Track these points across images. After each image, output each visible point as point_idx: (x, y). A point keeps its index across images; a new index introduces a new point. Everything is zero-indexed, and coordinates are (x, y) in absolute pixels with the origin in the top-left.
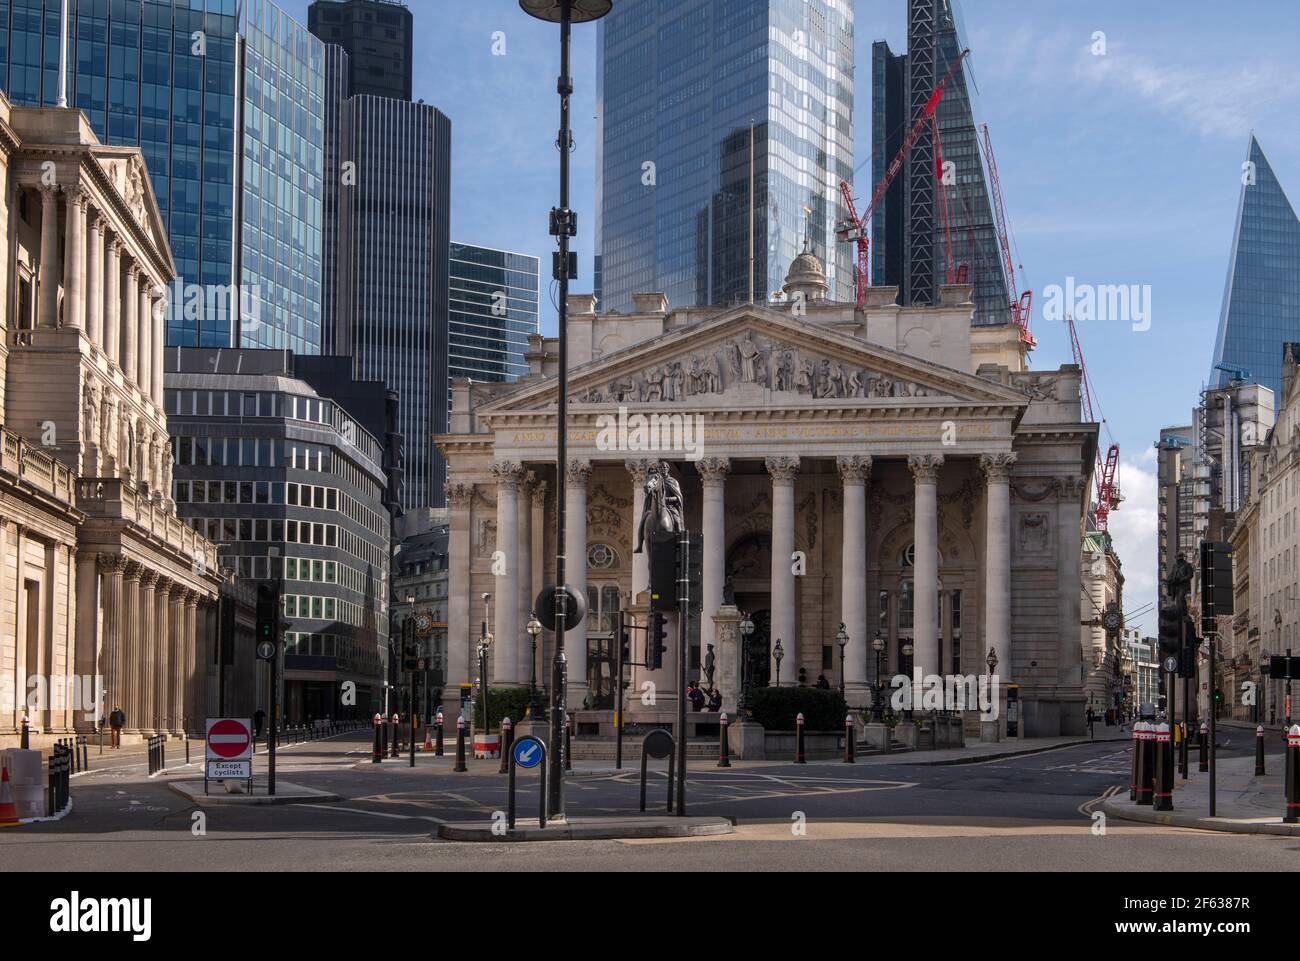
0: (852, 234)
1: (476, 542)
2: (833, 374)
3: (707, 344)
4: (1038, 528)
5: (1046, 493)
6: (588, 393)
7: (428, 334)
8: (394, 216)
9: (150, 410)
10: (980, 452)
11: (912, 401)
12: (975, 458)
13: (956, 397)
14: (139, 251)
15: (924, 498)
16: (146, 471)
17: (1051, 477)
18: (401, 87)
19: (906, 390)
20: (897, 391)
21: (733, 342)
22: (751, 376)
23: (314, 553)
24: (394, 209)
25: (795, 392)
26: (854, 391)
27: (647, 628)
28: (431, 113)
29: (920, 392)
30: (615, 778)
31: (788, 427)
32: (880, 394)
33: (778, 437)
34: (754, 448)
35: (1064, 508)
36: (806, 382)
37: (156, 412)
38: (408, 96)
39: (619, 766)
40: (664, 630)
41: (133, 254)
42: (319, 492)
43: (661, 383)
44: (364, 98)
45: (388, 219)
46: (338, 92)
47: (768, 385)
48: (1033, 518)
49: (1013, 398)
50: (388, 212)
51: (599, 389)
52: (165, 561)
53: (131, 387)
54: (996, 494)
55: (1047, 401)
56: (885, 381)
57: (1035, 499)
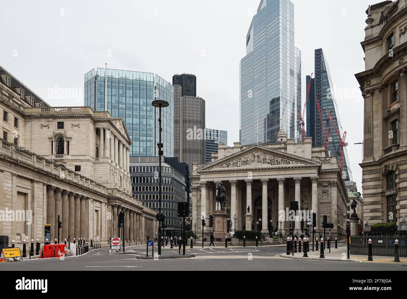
0: (300, 122)
1: (198, 199)
2: (276, 160)
3: (247, 154)
4: (326, 193)
5: (328, 185)
6: (221, 166)
7: (200, 150)
8: (192, 124)
9: (126, 173)
10: (310, 176)
11: (294, 165)
12: (309, 178)
13: (304, 164)
14: (123, 139)
15: (298, 187)
16: (125, 186)
17: (330, 181)
18: (194, 94)
19: (293, 163)
20: (291, 163)
21: (253, 153)
22: (257, 161)
23: (168, 202)
24: (192, 122)
25: (267, 164)
26: (281, 163)
27: (209, 219)
28: (200, 99)
29: (296, 163)
30: (200, 250)
31: (266, 172)
32: (286, 164)
33: (263, 174)
34: (258, 177)
35: (332, 188)
36: (269, 161)
37: (128, 173)
38: (195, 95)
39: (203, 247)
40: (213, 219)
41: (121, 140)
42: (170, 188)
43: (237, 163)
44: (185, 97)
45: (191, 124)
46: (179, 96)
47: (261, 163)
48: (325, 191)
49: (318, 164)
50: (191, 123)
51: (223, 165)
52: (128, 205)
53: (121, 168)
54: (314, 186)
55: (328, 164)
56: (288, 161)
57: (325, 187)
